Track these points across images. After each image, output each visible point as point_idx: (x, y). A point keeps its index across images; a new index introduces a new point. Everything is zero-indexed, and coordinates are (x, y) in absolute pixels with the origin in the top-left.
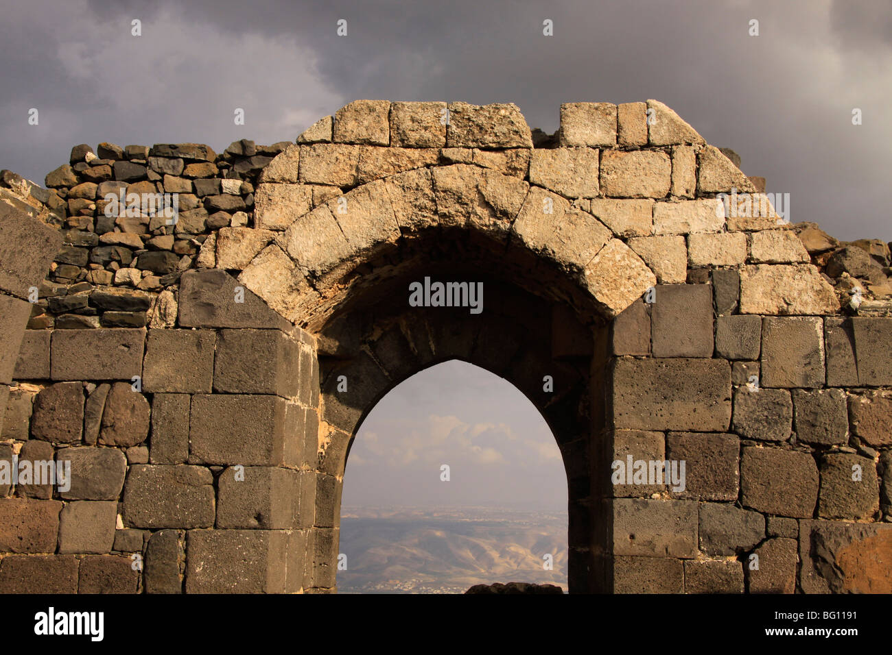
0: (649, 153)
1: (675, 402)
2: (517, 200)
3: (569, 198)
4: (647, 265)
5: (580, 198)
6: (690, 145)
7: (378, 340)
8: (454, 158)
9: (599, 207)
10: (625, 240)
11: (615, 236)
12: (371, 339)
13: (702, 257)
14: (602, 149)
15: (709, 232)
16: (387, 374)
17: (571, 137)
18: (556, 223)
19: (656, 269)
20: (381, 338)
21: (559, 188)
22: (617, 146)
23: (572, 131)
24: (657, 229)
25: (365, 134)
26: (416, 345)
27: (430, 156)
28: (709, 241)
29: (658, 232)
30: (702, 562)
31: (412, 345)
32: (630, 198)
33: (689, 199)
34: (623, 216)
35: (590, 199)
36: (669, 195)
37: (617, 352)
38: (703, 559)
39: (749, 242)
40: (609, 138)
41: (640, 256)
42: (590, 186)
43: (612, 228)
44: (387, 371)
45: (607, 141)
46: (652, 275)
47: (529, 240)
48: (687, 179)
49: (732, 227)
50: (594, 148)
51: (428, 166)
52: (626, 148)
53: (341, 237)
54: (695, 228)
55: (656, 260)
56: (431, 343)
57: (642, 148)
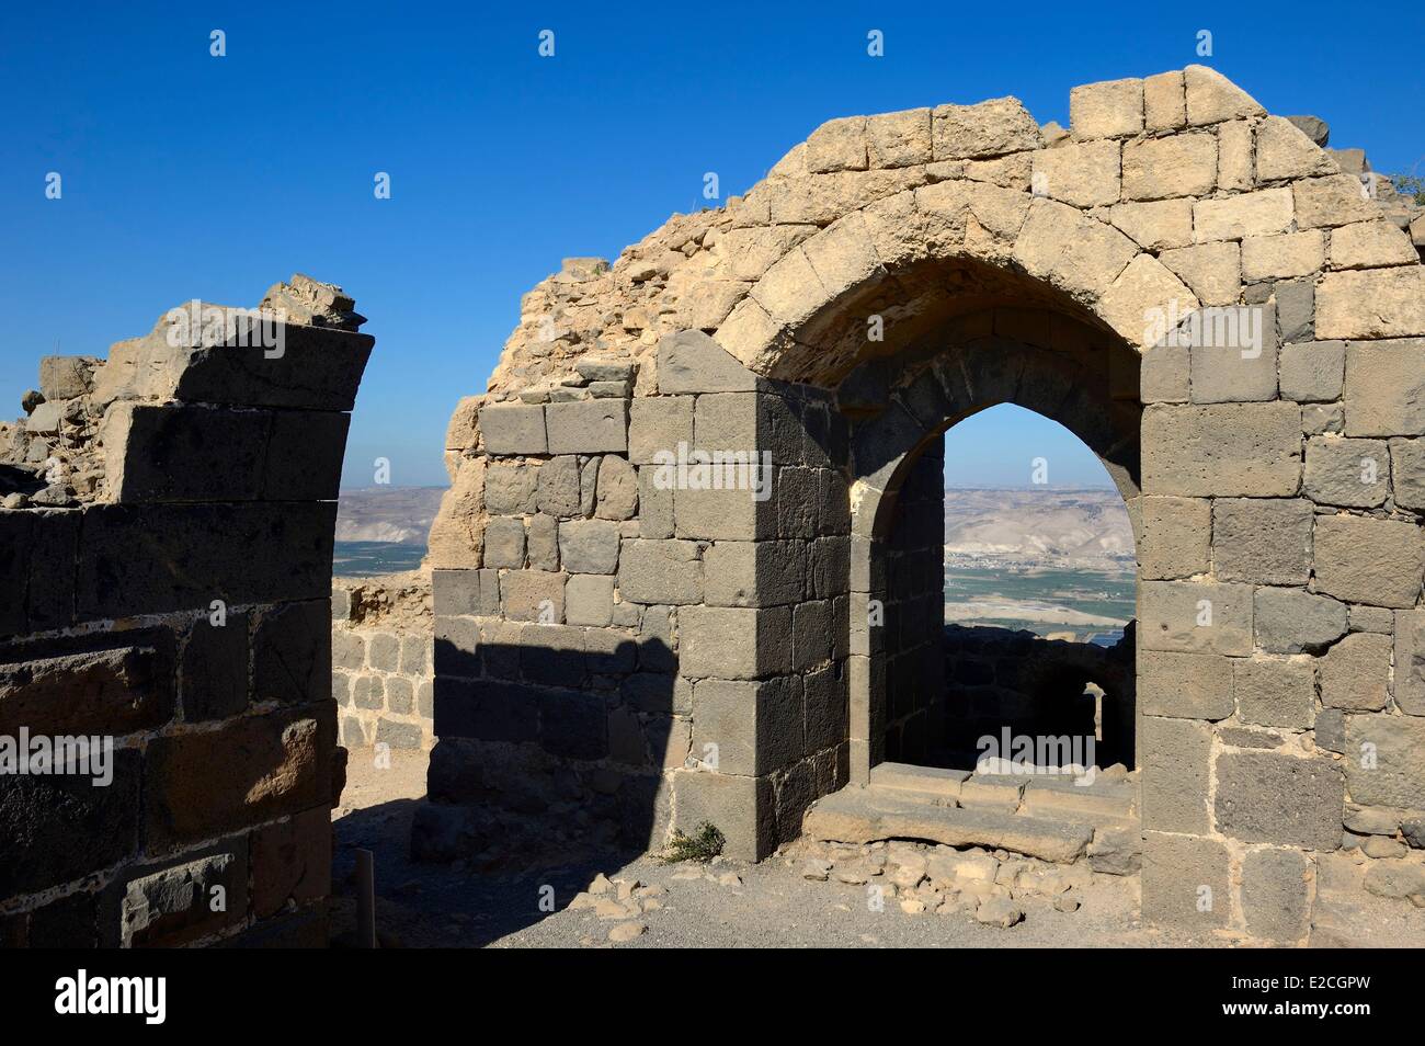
0: (1186, 136)
1: (1223, 461)
2: (1017, 218)
3: (1082, 208)
4: (1186, 285)
5: (1096, 206)
6: (1244, 118)
7: (910, 387)
8: (939, 174)
9: (1119, 216)
10: (1156, 255)
11: (1145, 251)
12: (902, 386)
13: (1258, 268)
14: (1124, 139)
15: (1271, 234)
16: (920, 425)
17: (1083, 129)
18: (1064, 242)
19: (1196, 289)
20: (912, 385)
21: (1068, 196)
22: (1145, 132)
23: (1084, 120)
24: (1199, 236)
25: (837, 159)
26: (951, 390)
27: (914, 174)
28: (1270, 245)
29: (1201, 239)
30: (1258, 661)
31: (947, 391)
32: (1163, 198)
33: (1243, 192)
34: (1151, 224)
35: (1109, 206)
36: (1214, 189)
37: (1144, 400)
38: (1260, 657)
39: (1327, 242)
40: (1133, 125)
41: (1176, 274)
42: (1107, 188)
43: (1138, 240)
44: (921, 421)
45: (1129, 129)
46: (1193, 297)
47: (1032, 266)
48: (1239, 165)
49: (1302, 224)
50: (1113, 140)
51: (912, 187)
52: (1155, 134)
53: (816, 283)
54: (1249, 232)
55: (1195, 278)
56: (968, 387)
57: (1178, 130)
